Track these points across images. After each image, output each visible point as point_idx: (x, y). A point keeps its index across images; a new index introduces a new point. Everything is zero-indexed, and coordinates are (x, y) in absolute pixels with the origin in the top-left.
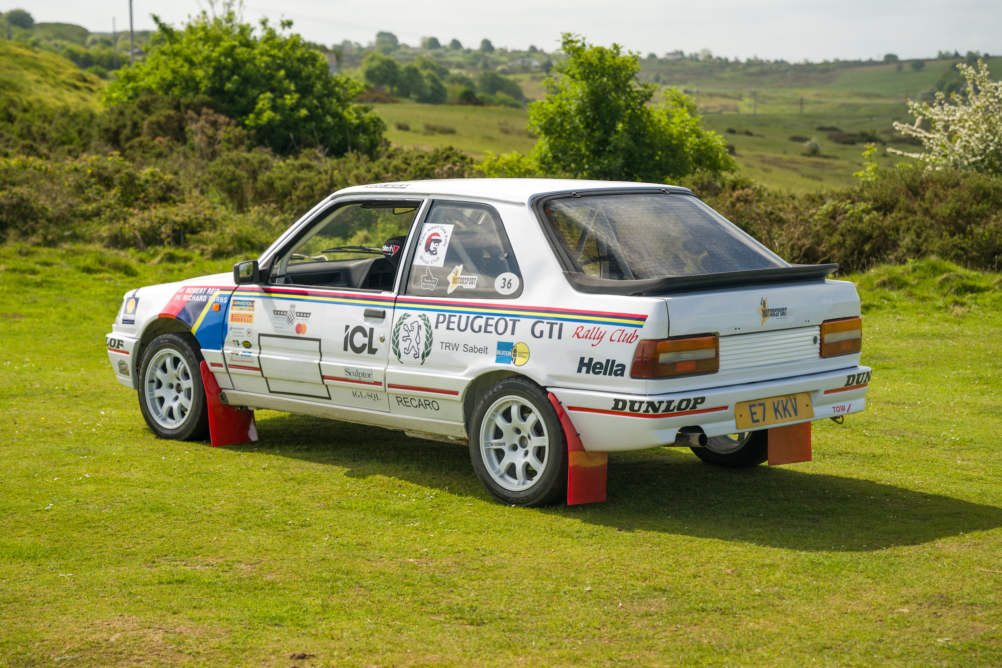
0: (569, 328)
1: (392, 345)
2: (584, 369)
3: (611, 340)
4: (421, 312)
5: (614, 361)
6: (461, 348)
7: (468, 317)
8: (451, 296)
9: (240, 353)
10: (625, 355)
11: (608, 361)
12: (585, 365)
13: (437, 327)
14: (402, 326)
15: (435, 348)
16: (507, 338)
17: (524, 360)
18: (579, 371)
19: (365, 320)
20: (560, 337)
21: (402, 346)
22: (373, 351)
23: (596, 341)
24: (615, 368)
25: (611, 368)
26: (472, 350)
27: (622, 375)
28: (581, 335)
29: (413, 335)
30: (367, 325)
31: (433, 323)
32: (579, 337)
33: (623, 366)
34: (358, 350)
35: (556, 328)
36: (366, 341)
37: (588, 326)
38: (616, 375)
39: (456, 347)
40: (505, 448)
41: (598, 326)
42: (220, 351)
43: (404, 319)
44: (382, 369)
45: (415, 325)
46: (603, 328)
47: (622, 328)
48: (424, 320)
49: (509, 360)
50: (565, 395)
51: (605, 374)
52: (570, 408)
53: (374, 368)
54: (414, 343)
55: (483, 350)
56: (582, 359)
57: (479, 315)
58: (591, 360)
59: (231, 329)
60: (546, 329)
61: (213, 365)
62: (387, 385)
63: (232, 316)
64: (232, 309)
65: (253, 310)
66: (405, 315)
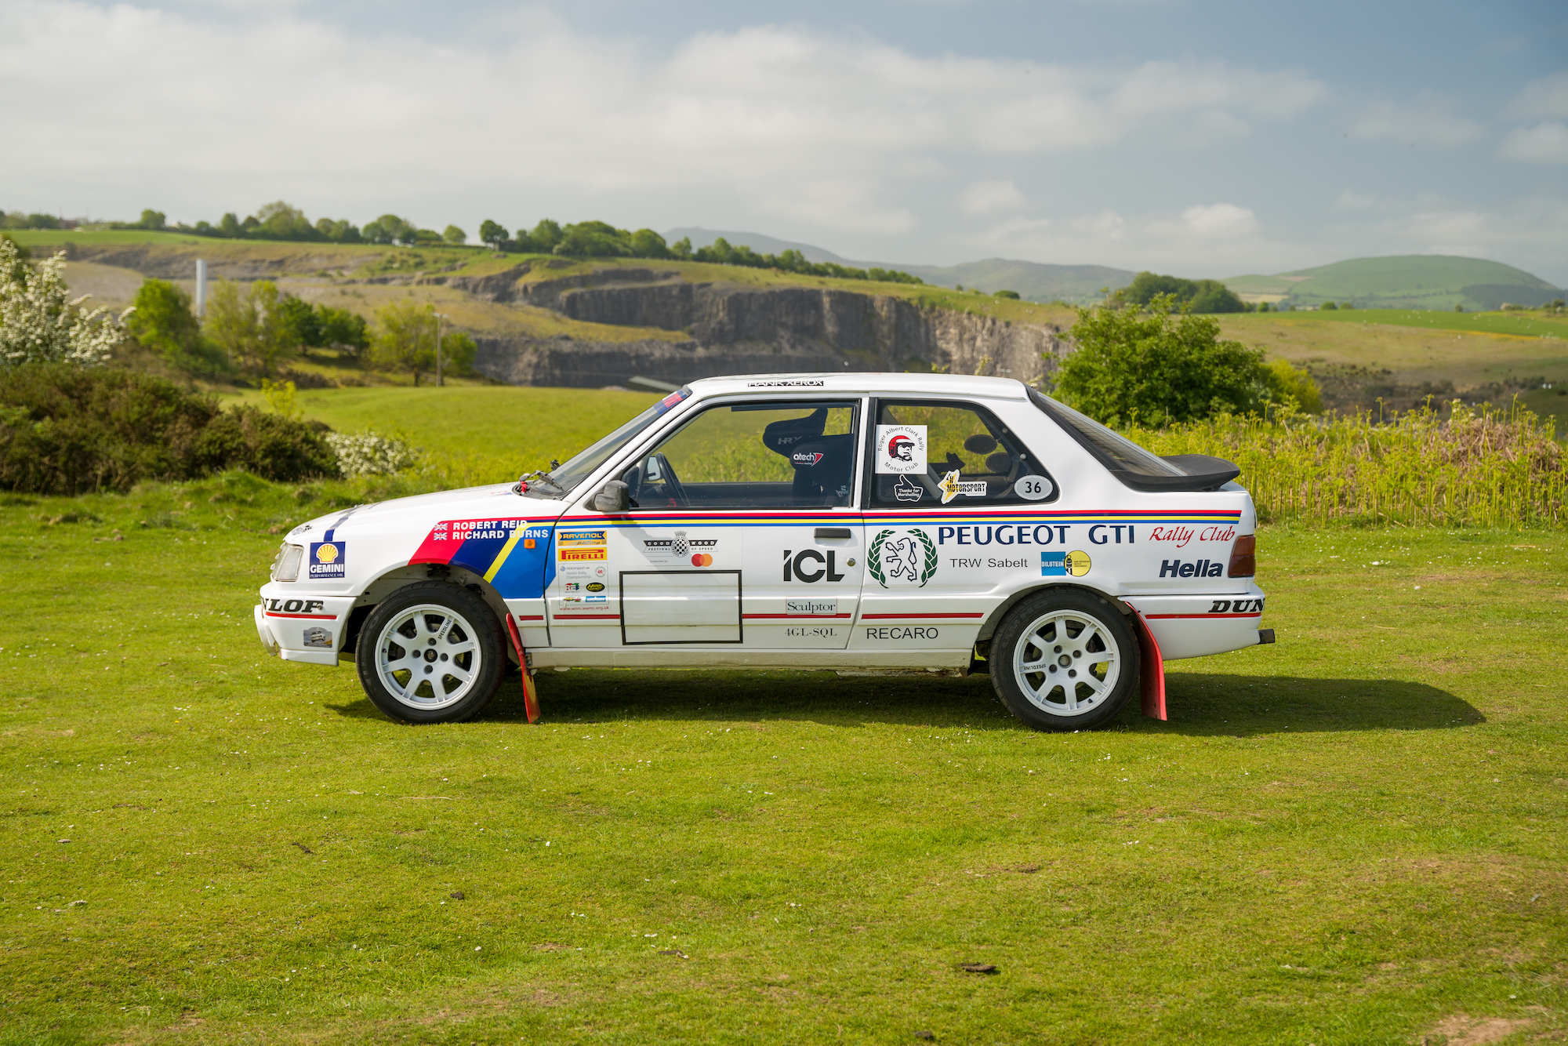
0: (1143, 530)
1: (867, 568)
2: (1169, 573)
3: (1202, 539)
4: (913, 527)
5: (1207, 562)
6: (984, 563)
7: (989, 529)
8: (948, 505)
9: (584, 599)
10: (1221, 553)
11: (1200, 562)
12: (1170, 568)
13: (941, 542)
14: (883, 545)
15: (943, 565)
16: (1055, 546)
17: (1085, 570)
18: (1163, 575)
19: (817, 543)
20: (1132, 540)
21: (886, 569)
22: (834, 577)
23: (1182, 542)
24: (1209, 569)
25: (1205, 569)
26: (1004, 564)
27: (1219, 574)
28: (1161, 536)
29: (904, 554)
30: (823, 548)
31: (934, 537)
32: (1158, 539)
33: (1220, 566)
34: (810, 579)
35: (1125, 532)
36: (824, 566)
37: (1167, 527)
38: (1211, 574)
39: (977, 563)
40: (1046, 671)
41: (1181, 525)
42: (542, 599)
43: (883, 536)
44: (855, 597)
45: (906, 543)
46: (1189, 527)
47: (1215, 525)
48: (920, 535)
49: (1062, 571)
50: (1142, 604)
51: (1197, 575)
52: (1148, 617)
53: (839, 597)
54: (906, 563)
55: (1023, 563)
56: (1165, 562)
57: (1007, 525)
58: (1177, 562)
59: (563, 569)
60: (1111, 533)
61: (523, 618)
62: (860, 616)
63: (564, 554)
64: (560, 544)
65: (605, 543)
66: (885, 532)
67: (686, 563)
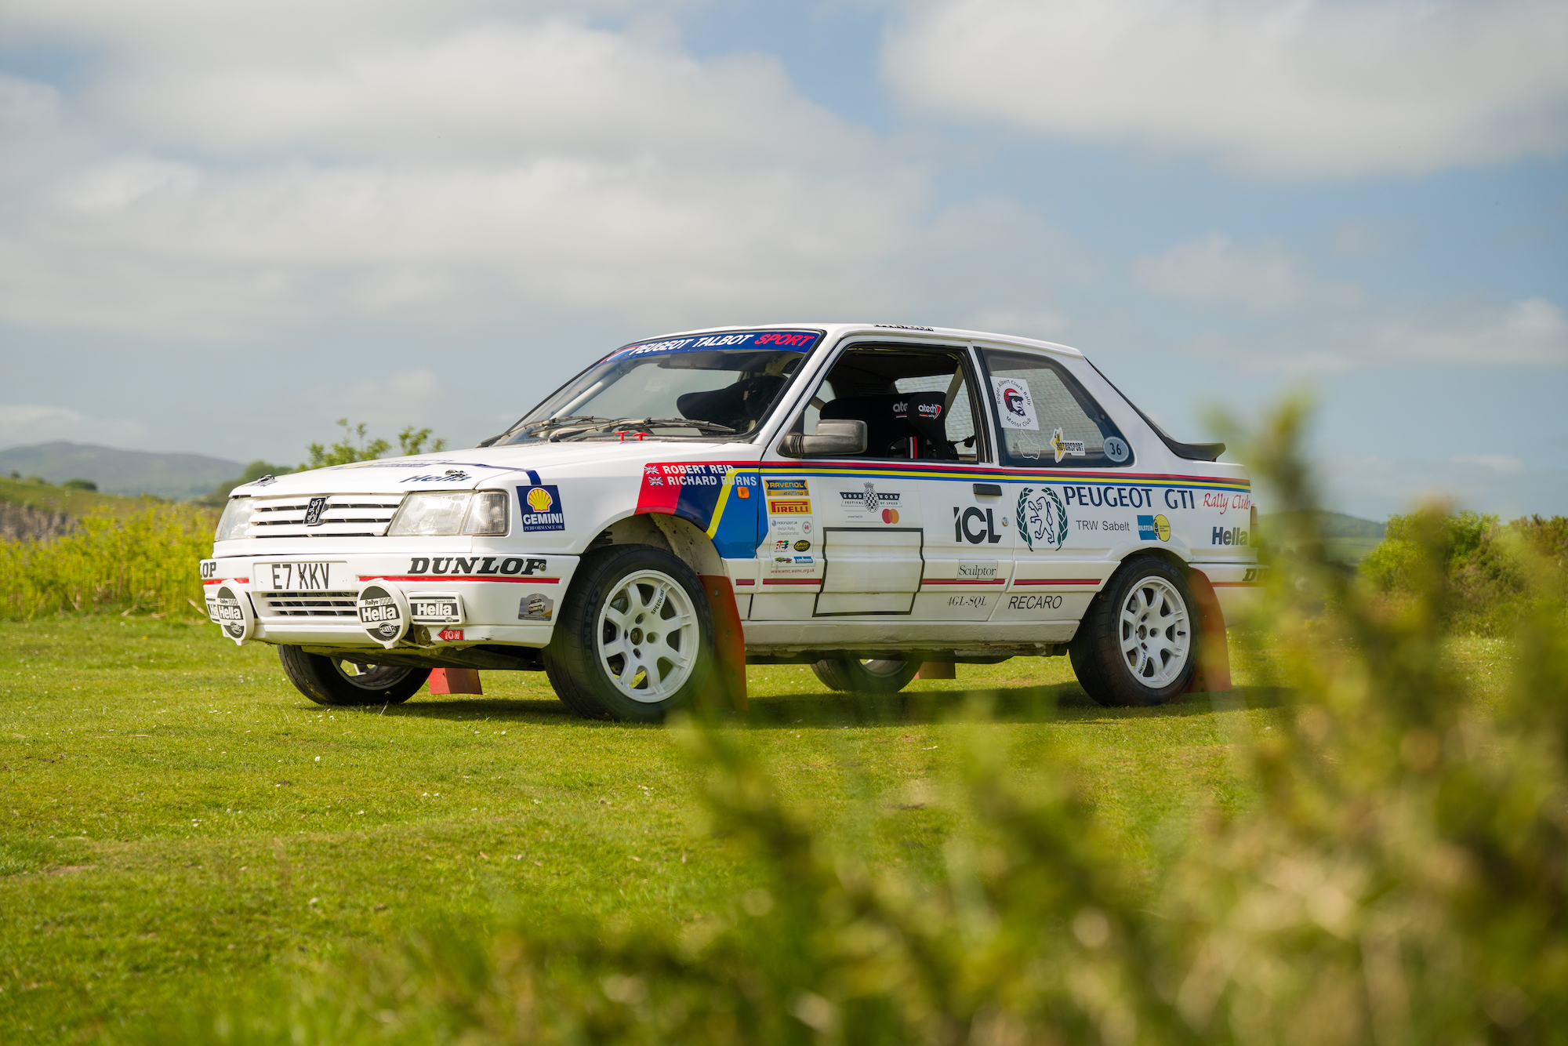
0: (1199, 497)
1: (1017, 529)
2: (1217, 540)
3: (1234, 507)
4: (1045, 486)
5: (1238, 530)
6: (1100, 526)
7: (1099, 489)
8: (1061, 465)
9: (793, 559)
11: (1234, 529)
12: (1217, 535)
13: (1068, 503)
14: (1026, 504)
15: (1072, 527)
16: (1145, 511)
17: (1167, 534)
18: (1214, 543)
19: (978, 499)
20: (1193, 507)
21: (1032, 529)
22: (995, 539)
23: (1222, 510)
24: (1240, 537)
25: (1237, 537)
26: (1113, 527)
28: (1209, 503)
29: (1043, 514)
30: (983, 506)
31: (1062, 497)
32: (1209, 506)
33: (1246, 535)
34: (976, 539)
35: (1188, 499)
36: (985, 526)
37: (1213, 494)
38: (1241, 543)
39: (1095, 526)
41: (1220, 492)
43: (1026, 495)
44: (1009, 561)
45: (1043, 503)
46: (1225, 494)
47: (1238, 494)
48: (1050, 494)
49: (1152, 535)
51: (1233, 544)
53: (998, 561)
54: (1045, 524)
55: (1124, 527)
56: (1215, 529)
57: (1111, 487)
58: (1221, 530)
59: (774, 524)
60: (1178, 497)
61: (740, 582)
62: (1013, 582)
63: (773, 504)
64: (769, 494)
65: (807, 494)
66: (1025, 489)
67: (875, 518)
